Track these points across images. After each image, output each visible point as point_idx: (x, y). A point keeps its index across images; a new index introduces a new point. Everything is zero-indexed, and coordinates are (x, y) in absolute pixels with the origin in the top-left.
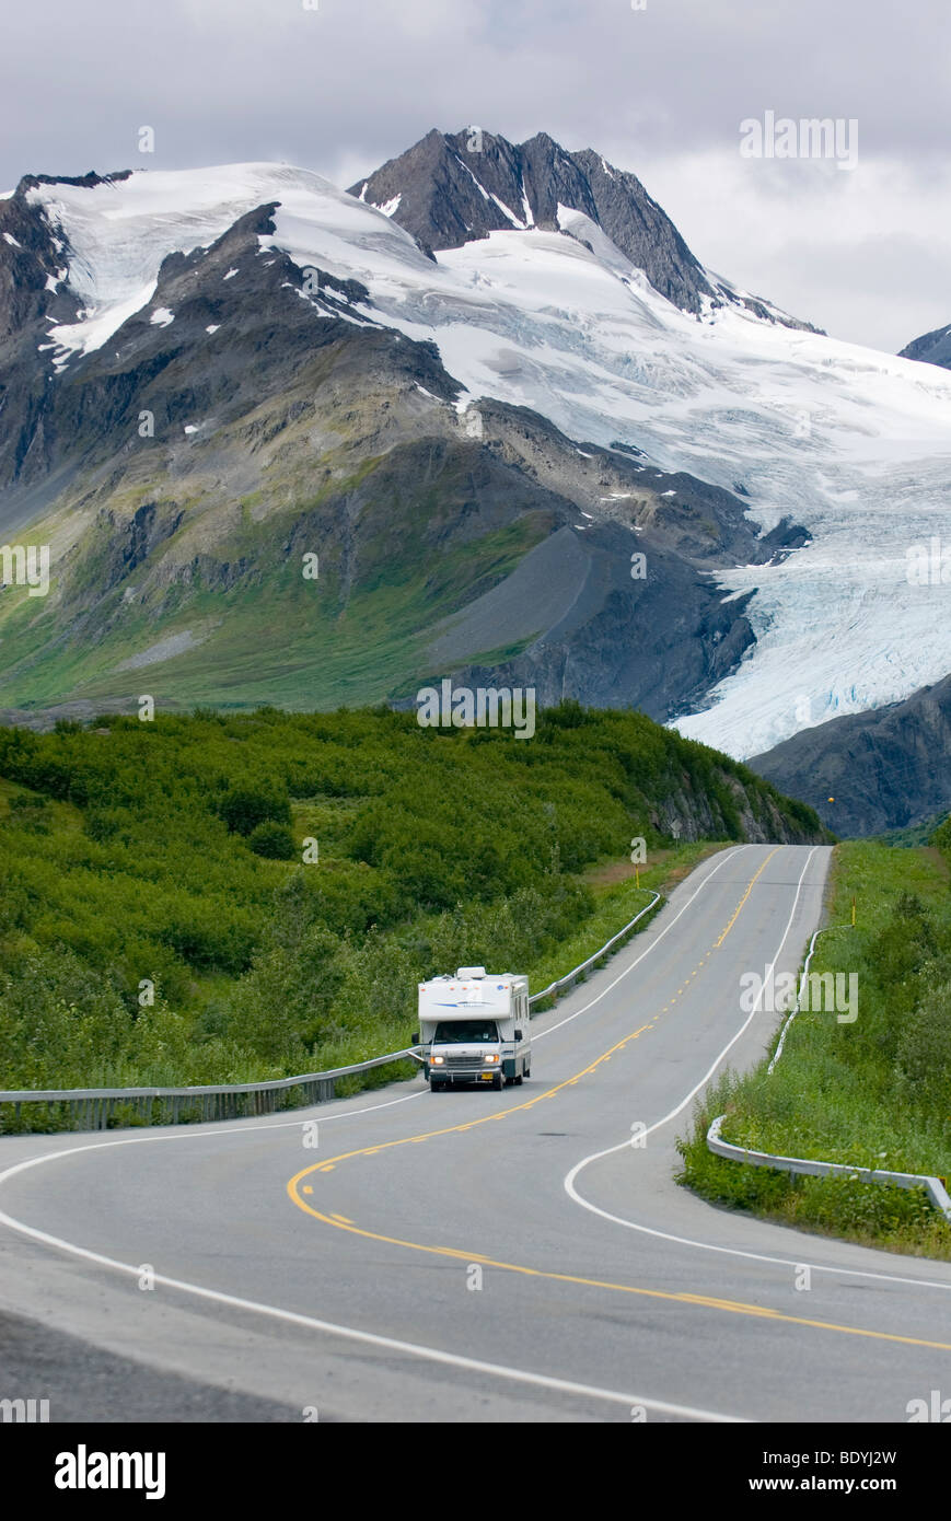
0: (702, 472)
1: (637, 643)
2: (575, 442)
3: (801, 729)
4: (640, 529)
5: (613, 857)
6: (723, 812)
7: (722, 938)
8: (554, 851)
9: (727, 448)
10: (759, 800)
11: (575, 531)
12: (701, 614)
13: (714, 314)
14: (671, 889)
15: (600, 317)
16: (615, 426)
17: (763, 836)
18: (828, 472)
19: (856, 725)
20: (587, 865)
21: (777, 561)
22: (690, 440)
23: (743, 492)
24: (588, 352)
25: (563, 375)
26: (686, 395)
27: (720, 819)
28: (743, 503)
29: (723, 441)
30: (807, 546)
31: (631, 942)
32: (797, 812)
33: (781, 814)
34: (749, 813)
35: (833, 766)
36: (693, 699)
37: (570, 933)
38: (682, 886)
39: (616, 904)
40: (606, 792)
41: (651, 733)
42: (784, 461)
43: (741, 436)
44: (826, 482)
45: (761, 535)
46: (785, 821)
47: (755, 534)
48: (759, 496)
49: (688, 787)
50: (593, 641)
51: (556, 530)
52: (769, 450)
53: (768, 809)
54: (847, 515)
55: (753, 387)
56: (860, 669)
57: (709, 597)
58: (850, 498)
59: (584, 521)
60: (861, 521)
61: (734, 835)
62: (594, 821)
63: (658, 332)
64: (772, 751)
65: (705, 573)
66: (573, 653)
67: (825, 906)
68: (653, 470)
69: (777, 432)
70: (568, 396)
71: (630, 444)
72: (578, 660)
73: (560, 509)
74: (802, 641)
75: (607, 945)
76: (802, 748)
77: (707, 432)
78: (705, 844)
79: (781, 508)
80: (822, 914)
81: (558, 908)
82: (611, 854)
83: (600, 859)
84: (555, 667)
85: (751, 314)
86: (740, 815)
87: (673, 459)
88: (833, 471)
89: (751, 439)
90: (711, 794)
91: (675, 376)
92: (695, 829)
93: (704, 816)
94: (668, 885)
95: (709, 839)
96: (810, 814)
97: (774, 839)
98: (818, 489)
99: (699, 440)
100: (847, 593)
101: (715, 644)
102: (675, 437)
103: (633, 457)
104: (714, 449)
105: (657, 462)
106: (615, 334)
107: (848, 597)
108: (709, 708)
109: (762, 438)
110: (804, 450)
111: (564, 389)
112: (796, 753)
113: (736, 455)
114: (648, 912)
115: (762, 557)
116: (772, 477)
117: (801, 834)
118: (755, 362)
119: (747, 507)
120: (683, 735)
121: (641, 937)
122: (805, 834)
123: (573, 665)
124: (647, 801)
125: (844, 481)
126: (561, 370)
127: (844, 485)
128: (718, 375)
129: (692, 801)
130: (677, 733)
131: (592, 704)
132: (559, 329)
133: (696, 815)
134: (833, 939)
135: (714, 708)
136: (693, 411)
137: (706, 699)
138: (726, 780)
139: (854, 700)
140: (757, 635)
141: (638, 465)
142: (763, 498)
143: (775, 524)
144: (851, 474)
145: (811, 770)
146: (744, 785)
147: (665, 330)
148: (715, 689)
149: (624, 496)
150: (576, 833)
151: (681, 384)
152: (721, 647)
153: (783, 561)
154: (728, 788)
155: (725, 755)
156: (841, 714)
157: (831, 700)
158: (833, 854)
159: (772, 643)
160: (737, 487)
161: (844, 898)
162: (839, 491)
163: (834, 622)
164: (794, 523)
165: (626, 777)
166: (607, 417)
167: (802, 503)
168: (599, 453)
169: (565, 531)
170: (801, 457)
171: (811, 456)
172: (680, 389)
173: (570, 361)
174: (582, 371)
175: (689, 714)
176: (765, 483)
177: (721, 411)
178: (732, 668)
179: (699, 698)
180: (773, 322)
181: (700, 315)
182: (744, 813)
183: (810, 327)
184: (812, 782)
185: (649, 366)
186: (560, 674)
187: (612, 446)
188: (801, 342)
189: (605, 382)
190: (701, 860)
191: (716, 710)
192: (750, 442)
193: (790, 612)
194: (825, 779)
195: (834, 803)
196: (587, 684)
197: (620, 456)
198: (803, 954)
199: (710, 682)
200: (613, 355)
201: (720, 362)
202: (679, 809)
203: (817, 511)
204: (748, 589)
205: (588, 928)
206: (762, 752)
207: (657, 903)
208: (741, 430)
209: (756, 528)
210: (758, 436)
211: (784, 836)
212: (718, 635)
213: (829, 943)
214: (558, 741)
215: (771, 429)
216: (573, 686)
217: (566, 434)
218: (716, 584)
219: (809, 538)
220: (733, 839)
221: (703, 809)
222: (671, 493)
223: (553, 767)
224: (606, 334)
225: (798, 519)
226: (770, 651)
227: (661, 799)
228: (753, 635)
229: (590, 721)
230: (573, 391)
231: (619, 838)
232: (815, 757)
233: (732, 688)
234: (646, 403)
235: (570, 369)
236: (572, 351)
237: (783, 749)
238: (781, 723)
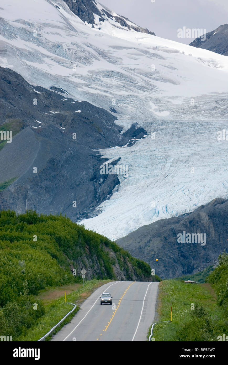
0: (94, 101)
1: (62, 184)
2: (33, 86)
3: (141, 225)
4: (64, 128)
5: (52, 287)
6: (105, 265)
7: (107, 327)
8: (25, 284)
9: (107, 90)
10: (122, 260)
11: (33, 129)
12: (93, 170)
13: (100, 24)
14: (82, 303)
15: (45, 25)
16: (53, 78)
17: (124, 277)
18: (155, 102)
19: (169, 224)
20: (40, 291)
21: (130, 145)
22: (88, 86)
23: (114, 111)
24: (40, 42)
25: (27, 53)
26: (87, 64)
27: (104, 269)
28: (114, 117)
29: (104, 86)
30: (145, 137)
31: (63, 328)
32: (141, 266)
33: (133, 266)
34: (117, 266)
35: (157, 244)
36: (89, 211)
37: (33, 324)
38: (87, 301)
39: (55, 310)
40: (49, 255)
41: (71, 227)
42: (134, 96)
43: (113, 84)
44: (154, 106)
45: (122, 132)
46: (135, 270)
47: (120, 131)
48: (122, 113)
49: (88, 253)
50: (41, 183)
51: (23, 128)
52: (127, 91)
53: (127, 264)
54: (164, 123)
55: (120, 60)
56: (170, 197)
57: (98, 162)
58: (165, 115)
59: (37, 125)
60: (171, 126)
61: (110, 276)
62: (43, 269)
63: (73, 33)
64: (127, 237)
65: (95, 150)
66: (31, 188)
67: (157, 311)
68: (71, 100)
69: (131, 82)
70: (29, 63)
71: (60, 88)
72: (34, 192)
73: (25, 119)
74: (142, 183)
75: (52, 330)
76: (141, 235)
77: (97, 82)
78: (97, 281)
79: (132, 119)
80: (155, 315)
81: (27, 312)
82: (51, 286)
83: (46, 288)
84: (22, 195)
85: (119, 25)
86: (113, 267)
87: (81, 95)
88: (157, 101)
89: (117, 85)
90: (99, 257)
91: (82, 54)
92: (92, 274)
93: (96, 267)
94: (80, 301)
95: (98, 279)
96: (147, 267)
97: (129, 278)
98: (150, 110)
99: (93, 85)
100: (164, 160)
101: (100, 184)
102: (82, 84)
103: (61, 94)
104: (100, 90)
105: (73, 96)
106: (52, 33)
107: (164, 162)
108: (97, 215)
109: (123, 85)
110: (144, 91)
111: (28, 60)
112: (139, 237)
113: (111, 93)
114: (71, 314)
115: (123, 142)
116: (128, 104)
117: (143, 276)
118: (121, 48)
119: (116, 119)
120: (86, 228)
121: (68, 326)
122: (145, 276)
123: (31, 194)
124: (68, 259)
125: (163, 106)
126: (26, 50)
127: (163, 108)
128: (103, 55)
129: (90, 260)
130: (83, 227)
131: (41, 212)
132: (25, 30)
133: (92, 267)
134: (162, 328)
135: (100, 215)
136: (89, 72)
137: (95, 211)
138: (106, 250)
139: (167, 212)
140: (120, 180)
141: (63, 97)
142: (124, 114)
143: (129, 127)
144: (166, 103)
145: (146, 245)
146: (115, 252)
147: (77, 31)
148: (100, 206)
149: (56, 112)
150: (35, 275)
151: (84, 58)
152: (103, 185)
153: (133, 145)
154: (108, 254)
155: (106, 238)
156: (161, 219)
157: (156, 212)
158: (159, 286)
159: (127, 184)
160: (111, 109)
161: (166, 307)
162: (160, 111)
163: (157, 174)
164: (138, 126)
165: (59, 248)
166: (48, 74)
167: (142, 116)
168: (44, 91)
169: (28, 129)
170: (142, 94)
171: (147, 94)
172: (84, 61)
173: (30, 46)
174: (36, 51)
175: (87, 218)
176: (125, 107)
177: (104, 72)
178: (108, 196)
179: (92, 211)
180: (129, 28)
181: (94, 25)
182: (114, 265)
183: (147, 31)
184: (146, 251)
185: (69, 49)
186: (25, 198)
187: (51, 88)
188: (143, 38)
189: (48, 57)
190: (96, 288)
191: (100, 216)
192: (118, 87)
193: (136, 169)
194: (153, 250)
195: (157, 261)
196: (38, 203)
197: (55, 93)
198: (147, 335)
199: (98, 203)
200: (52, 44)
201: (103, 48)
202: (84, 264)
203: (150, 120)
204: (116, 158)
205: (42, 322)
206: (123, 237)
207: (75, 309)
208: (113, 81)
209: (120, 129)
210: (121, 84)
211: (134, 277)
212: (102, 180)
213: (160, 329)
214: (26, 230)
215: (128, 81)
216: (31, 204)
217: (28, 82)
218: (101, 156)
219: (146, 133)
220: (110, 279)
221: (95, 264)
222: (79, 111)
223: (23, 243)
224: (48, 33)
225: (141, 124)
226: (126, 188)
227: (75, 259)
228: (118, 180)
229: (41, 221)
230: (32, 61)
231: (55, 278)
232: (148, 239)
233: (108, 206)
234: (68, 67)
235: (31, 50)
236: (32, 41)
237: (132, 235)
238: (131, 223)
